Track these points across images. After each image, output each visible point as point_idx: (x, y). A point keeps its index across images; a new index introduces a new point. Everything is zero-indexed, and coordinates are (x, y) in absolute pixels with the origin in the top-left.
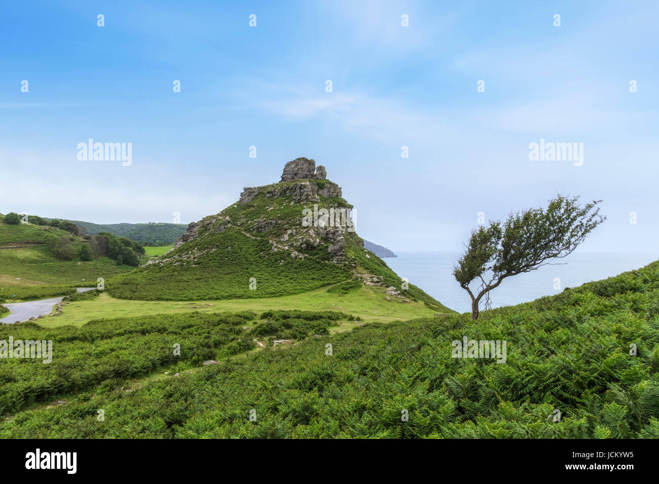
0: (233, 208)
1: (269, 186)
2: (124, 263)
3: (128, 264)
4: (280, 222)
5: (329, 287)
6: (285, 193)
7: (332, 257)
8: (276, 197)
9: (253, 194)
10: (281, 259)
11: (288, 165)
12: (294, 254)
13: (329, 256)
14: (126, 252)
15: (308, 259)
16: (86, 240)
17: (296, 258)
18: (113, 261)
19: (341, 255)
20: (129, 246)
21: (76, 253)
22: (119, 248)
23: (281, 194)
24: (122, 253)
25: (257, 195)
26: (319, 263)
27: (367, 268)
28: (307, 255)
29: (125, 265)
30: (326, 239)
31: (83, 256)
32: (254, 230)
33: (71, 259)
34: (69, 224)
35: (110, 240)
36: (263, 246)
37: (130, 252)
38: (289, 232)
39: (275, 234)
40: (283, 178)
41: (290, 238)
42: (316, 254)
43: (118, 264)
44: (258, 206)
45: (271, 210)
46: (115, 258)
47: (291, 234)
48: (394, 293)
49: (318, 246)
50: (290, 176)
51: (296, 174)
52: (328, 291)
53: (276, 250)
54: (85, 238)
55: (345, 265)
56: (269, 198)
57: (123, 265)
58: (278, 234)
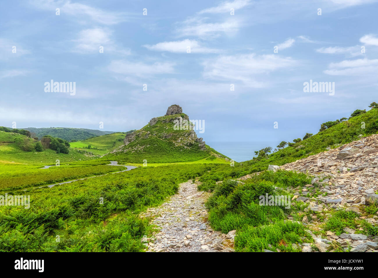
0: (148, 127)
1: (162, 117)
2: (60, 152)
3: (63, 152)
4: (174, 134)
5: (206, 158)
6: (171, 121)
7: (201, 148)
8: (167, 123)
9: (156, 121)
10: (181, 149)
11: (169, 108)
12: (185, 147)
13: (199, 148)
14: (62, 146)
15: (192, 149)
16: (36, 140)
17: (187, 149)
18: (54, 151)
19: (204, 148)
20: (62, 143)
21: (34, 147)
22: (57, 144)
23: (169, 122)
24: (59, 147)
25: (158, 122)
26: (197, 150)
27: (214, 152)
28: (191, 148)
29: (61, 153)
30: (196, 141)
31: (37, 149)
32: (163, 137)
33: (31, 151)
34: (25, 131)
35: (52, 140)
36: (170, 144)
37: (63, 146)
38: (180, 138)
39: (174, 139)
40: (167, 114)
41: (181, 141)
42: (194, 147)
43: (57, 153)
44: (160, 127)
45: (168, 129)
46: (56, 150)
47: (181, 139)
48: (228, 160)
49: (194, 144)
50: (170, 113)
51: (172, 112)
52: (206, 160)
53: (177, 146)
54: (35, 139)
55: (207, 151)
56: (163, 123)
57: (60, 153)
58: (175, 139)
